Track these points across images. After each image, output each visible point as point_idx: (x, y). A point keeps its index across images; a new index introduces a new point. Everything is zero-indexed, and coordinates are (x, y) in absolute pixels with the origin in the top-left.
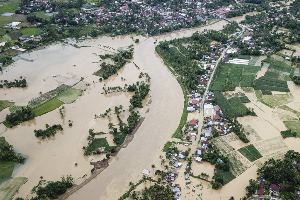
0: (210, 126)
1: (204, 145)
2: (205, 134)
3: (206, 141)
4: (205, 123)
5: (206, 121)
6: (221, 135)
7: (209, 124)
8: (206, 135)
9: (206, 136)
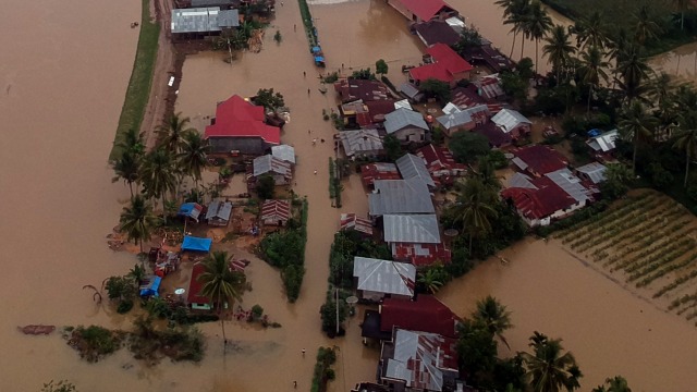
0: (411, 148)
1: (407, 342)
2: (378, 223)
3: (410, 293)
4: (353, 123)
5: (357, 107)
6: (545, 222)
7: (390, 130)
8: (391, 235)
9: (404, 246)
